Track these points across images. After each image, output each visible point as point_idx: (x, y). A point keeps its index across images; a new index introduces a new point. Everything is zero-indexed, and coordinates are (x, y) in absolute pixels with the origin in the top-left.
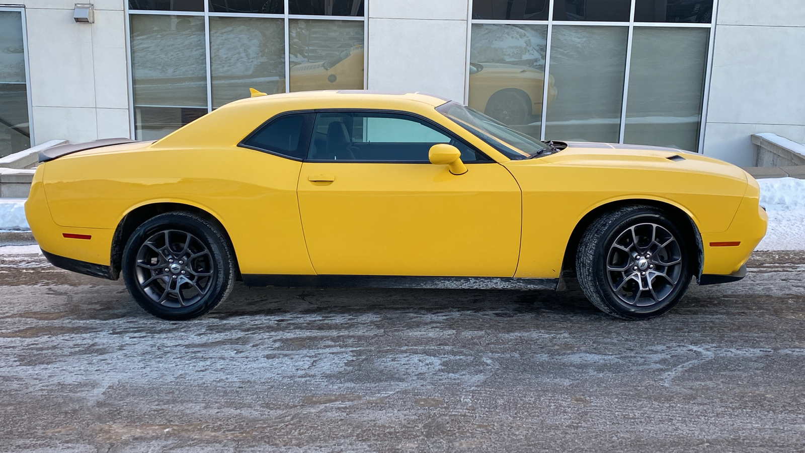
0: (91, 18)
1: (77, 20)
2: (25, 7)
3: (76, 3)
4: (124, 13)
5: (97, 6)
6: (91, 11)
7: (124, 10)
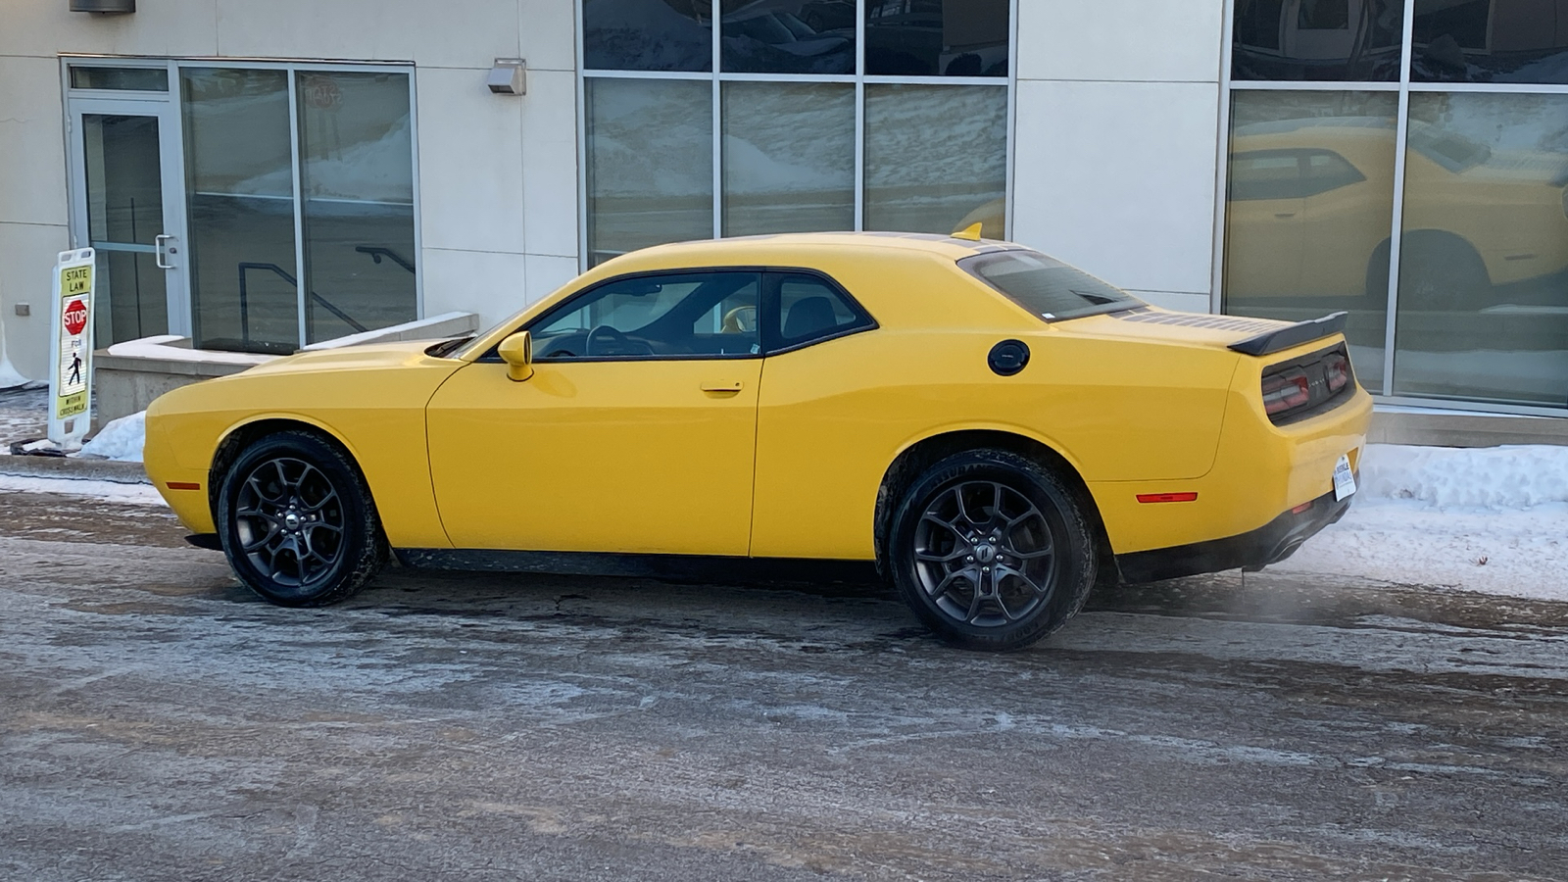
0: (521, 86)
1: (496, 89)
2: (414, 65)
3: (497, 57)
4: (576, 75)
5: (531, 63)
6: (520, 71)
7: (576, 70)
